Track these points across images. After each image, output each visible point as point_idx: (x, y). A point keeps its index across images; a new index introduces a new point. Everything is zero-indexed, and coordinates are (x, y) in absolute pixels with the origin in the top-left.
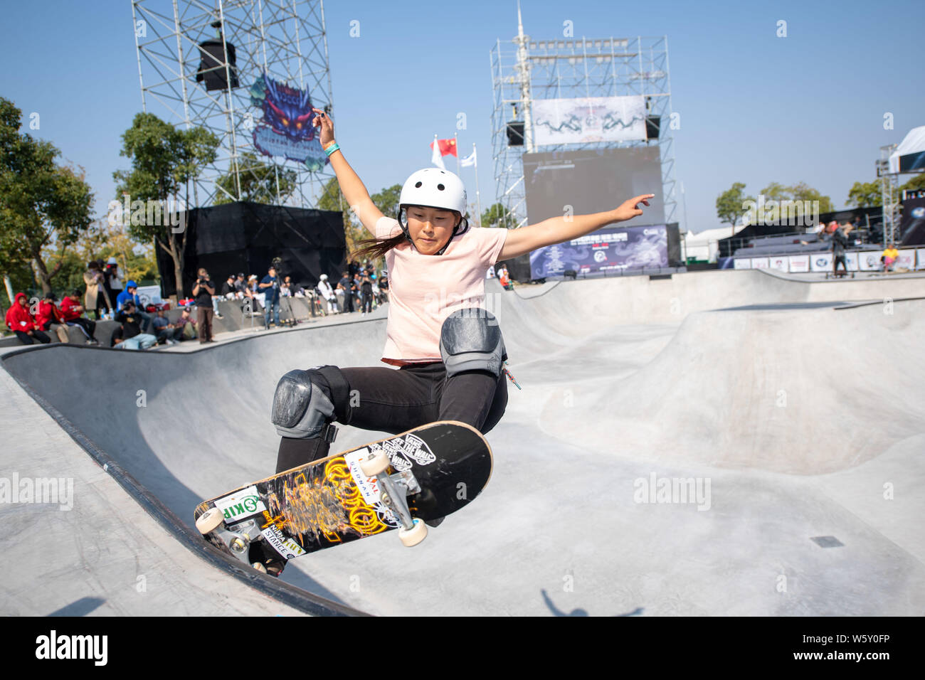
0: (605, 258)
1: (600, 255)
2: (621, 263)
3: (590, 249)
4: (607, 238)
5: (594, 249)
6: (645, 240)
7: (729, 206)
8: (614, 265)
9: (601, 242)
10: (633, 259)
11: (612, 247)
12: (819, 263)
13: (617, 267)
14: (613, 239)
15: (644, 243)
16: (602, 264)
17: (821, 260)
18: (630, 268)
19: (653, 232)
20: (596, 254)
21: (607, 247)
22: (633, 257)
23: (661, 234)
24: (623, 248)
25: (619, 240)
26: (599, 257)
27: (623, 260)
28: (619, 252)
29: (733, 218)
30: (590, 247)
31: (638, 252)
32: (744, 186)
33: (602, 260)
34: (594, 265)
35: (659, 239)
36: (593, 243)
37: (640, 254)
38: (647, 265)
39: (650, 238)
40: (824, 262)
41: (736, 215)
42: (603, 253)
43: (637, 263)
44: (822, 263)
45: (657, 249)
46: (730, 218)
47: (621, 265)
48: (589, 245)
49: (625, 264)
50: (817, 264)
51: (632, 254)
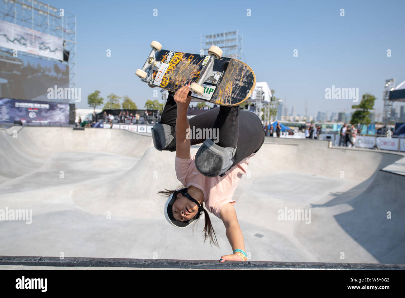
0: (35, 116)
1: (32, 114)
2: (44, 119)
3: (27, 110)
4: (37, 106)
5: (29, 110)
6: (58, 110)
7: (93, 100)
8: (40, 120)
9: (34, 107)
10: (51, 119)
11: (40, 111)
12: (141, 129)
13: (42, 122)
14: (41, 106)
15: (58, 111)
16: (34, 119)
17: (142, 128)
18: (50, 123)
19: (63, 106)
20: (30, 114)
21: (36, 111)
22: (51, 117)
23: (67, 108)
24: (46, 112)
25: (44, 108)
26: (32, 115)
27: (46, 118)
28: (44, 114)
29: (95, 105)
30: (27, 109)
31: (53, 115)
32: (99, 92)
33: (34, 117)
34: (28, 119)
35: (65, 110)
36: (29, 107)
37: (55, 116)
38: (58, 122)
39: (61, 109)
40: (143, 129)
41: (96, 104)
42: (35, 114)
43: (53, 121)
44: (142, 129)
45: (64, 115)
46: (93, 105)
47: (44, 121)
48: (27, 108)
49: (46, 120)
50: (140, 129)
51: (50, 116)
